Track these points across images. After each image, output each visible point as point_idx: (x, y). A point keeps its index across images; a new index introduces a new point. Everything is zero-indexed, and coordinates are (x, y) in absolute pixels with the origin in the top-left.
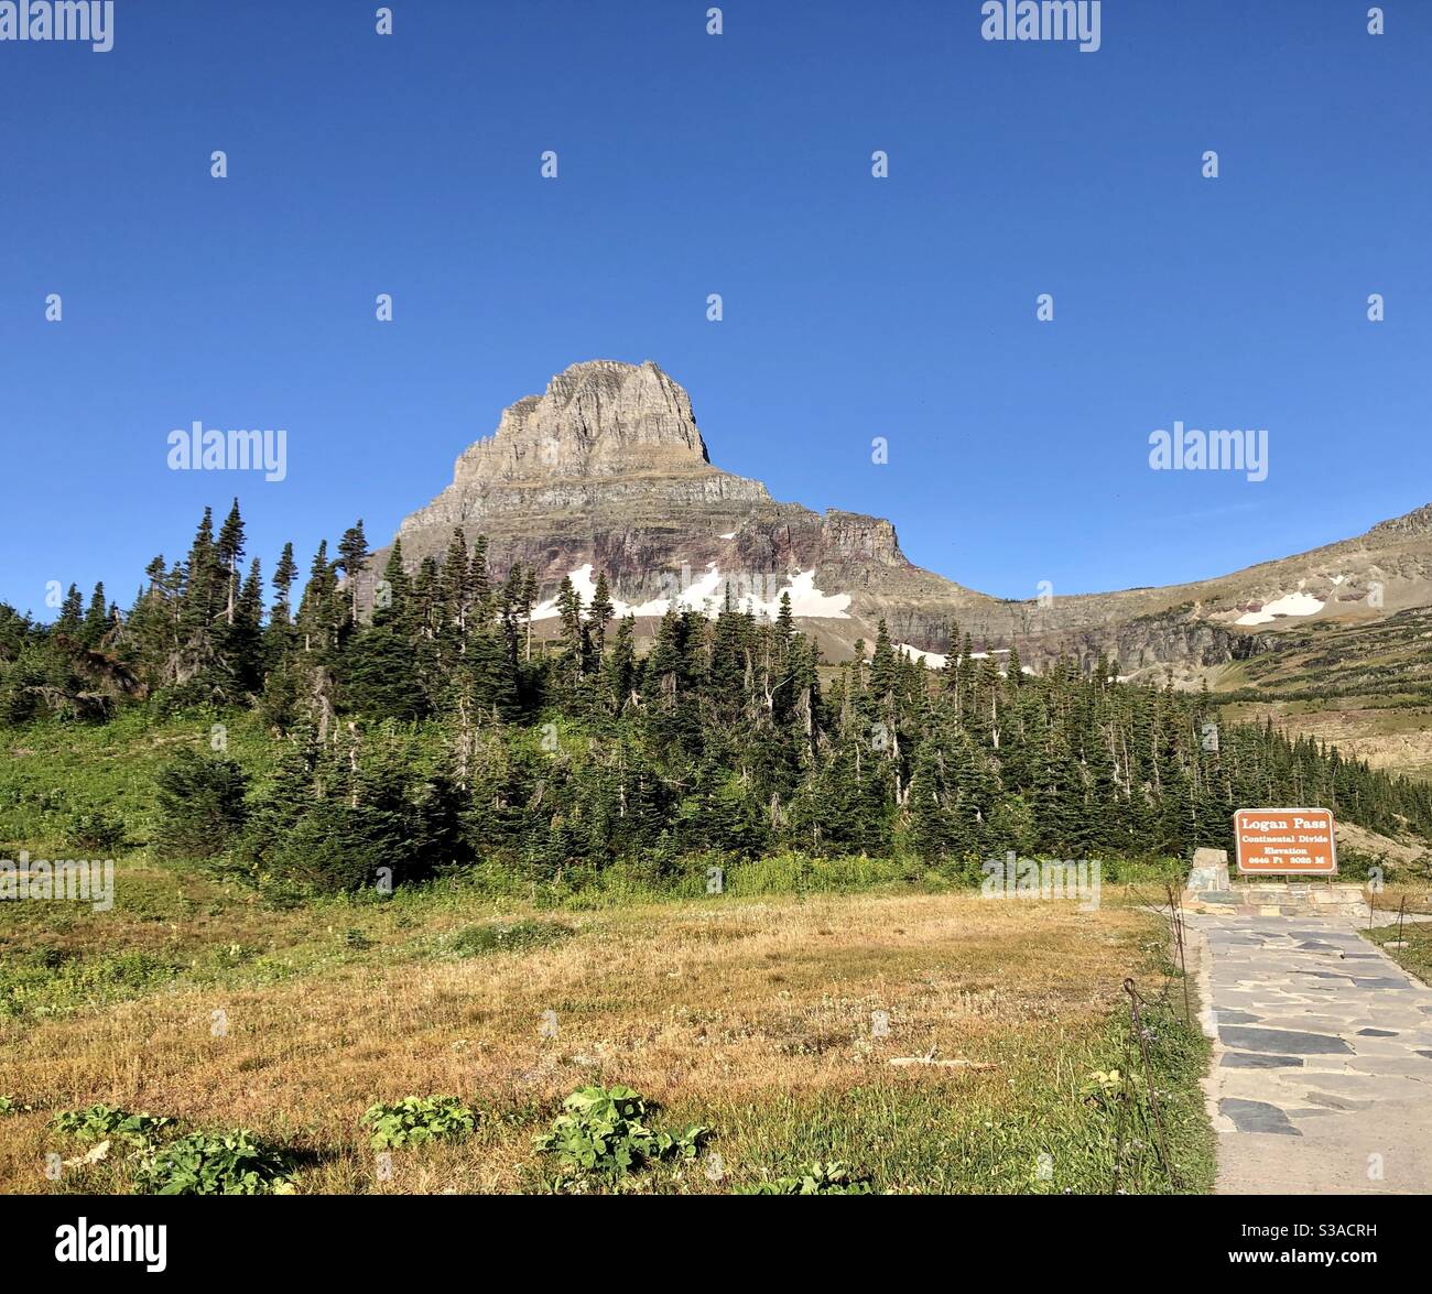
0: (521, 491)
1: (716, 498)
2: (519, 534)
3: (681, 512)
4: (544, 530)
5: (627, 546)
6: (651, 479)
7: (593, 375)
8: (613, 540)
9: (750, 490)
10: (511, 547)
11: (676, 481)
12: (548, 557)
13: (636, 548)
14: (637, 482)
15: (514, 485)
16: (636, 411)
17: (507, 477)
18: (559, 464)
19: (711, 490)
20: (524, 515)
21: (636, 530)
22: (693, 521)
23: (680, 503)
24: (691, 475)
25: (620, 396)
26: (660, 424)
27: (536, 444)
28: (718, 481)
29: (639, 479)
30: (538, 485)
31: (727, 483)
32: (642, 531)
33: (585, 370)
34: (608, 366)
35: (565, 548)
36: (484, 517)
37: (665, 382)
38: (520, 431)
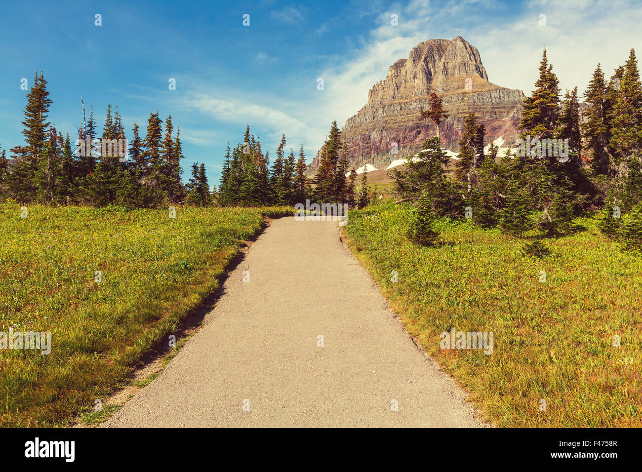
0: (400, 104)
1: (498, 101)
2: (402, 124)
3: (480, 108)
4: (413, 121)
5: (455, 126)
6: (464, 93)
7: (431, 47)
8: (447, 124)
9: (515, 95)
10: (398, 130)
11: (477, 93)
12: (416, 134)
13: (460, 127)
14: (457, 95)
15: (396, 101)
16: (454, 62)
17: (393, 97)
18: (417, 89)
19: (495, 97)
20: (403, 115)
21: (459, 118)
22: (487, 112)
23: (480, 104)
24: (484, 90)
25: (446, 55)
26: (466, 66)
27: (406, 82)
28: (498, 91)
29: (458, 94)
30: (408, 101)
31: (503, 93)
32: (462, 119)
33: (426, 44)
34: (438, 42)
35: (424, 129)
36: (384, 117)
37: (467, 45)
38: (398, 76)
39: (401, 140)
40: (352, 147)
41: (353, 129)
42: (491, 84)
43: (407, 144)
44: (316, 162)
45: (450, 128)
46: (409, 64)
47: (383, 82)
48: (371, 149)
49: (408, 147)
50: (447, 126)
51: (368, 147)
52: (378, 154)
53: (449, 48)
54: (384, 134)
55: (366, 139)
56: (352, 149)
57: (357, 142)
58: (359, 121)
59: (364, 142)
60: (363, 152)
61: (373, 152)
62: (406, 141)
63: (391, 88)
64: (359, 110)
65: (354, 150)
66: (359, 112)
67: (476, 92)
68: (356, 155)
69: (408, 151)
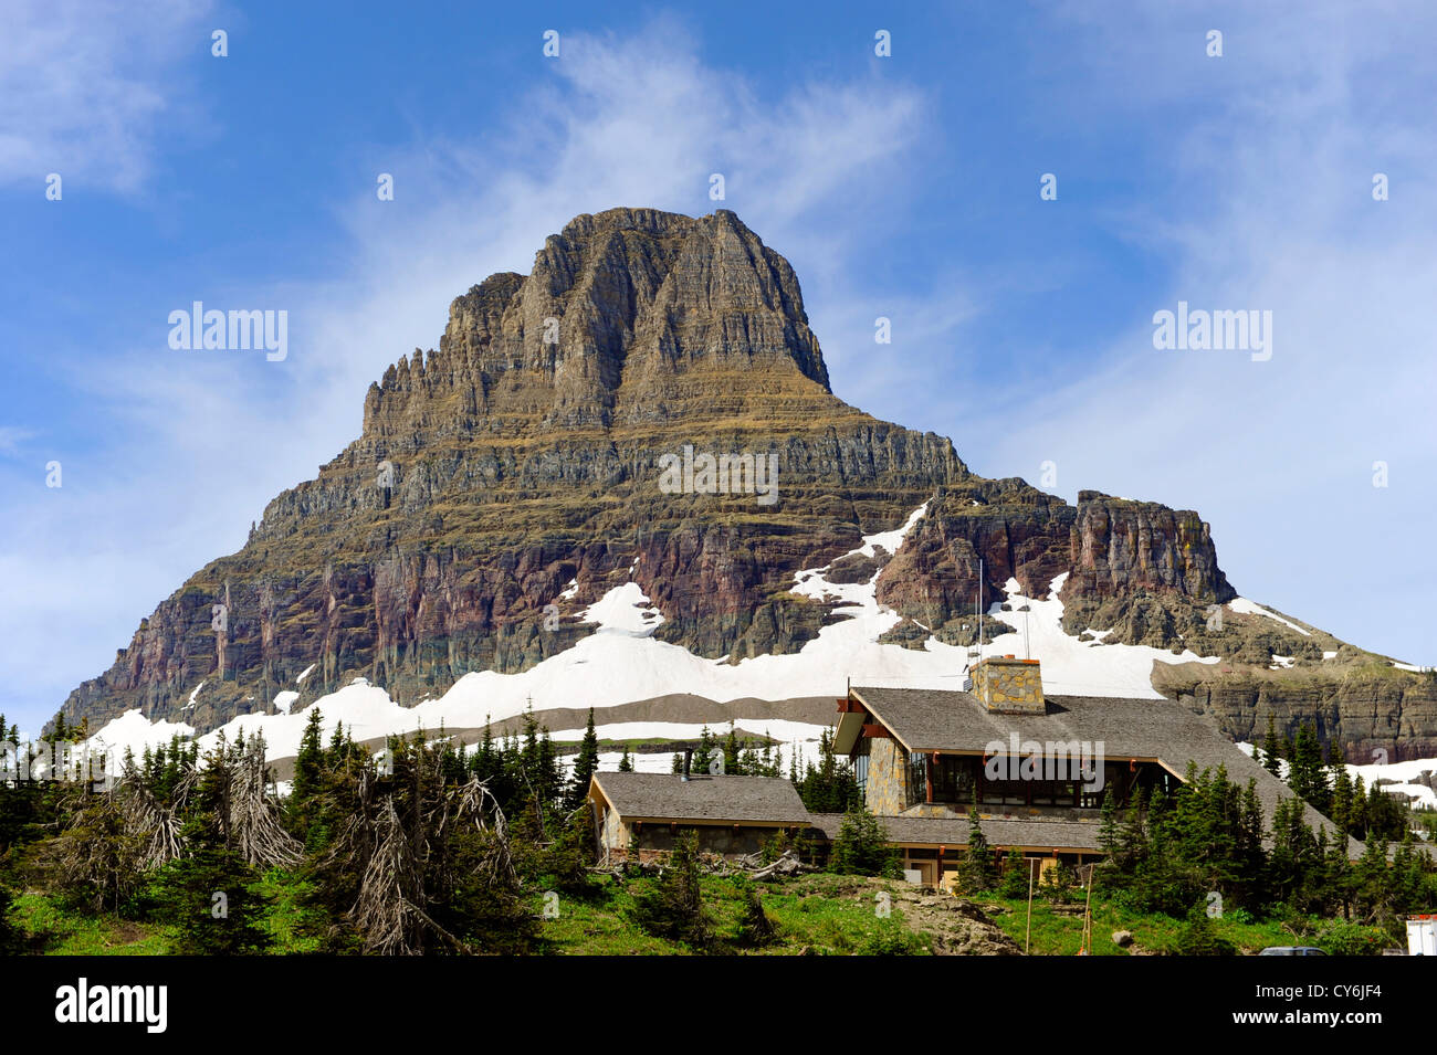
0: (496, 453)
1: (863, 469)
2: (501, 535)
3: (800, 494)
4: (546, 526)
5: (704, 558)
6: (739, 431)
7: (619, 237)
8: (677, 545)
9: (925, 453)
10: (484, 558)
11: (786, 436)
12: (556, 577)
13: (724, 563)
14: (714, 438)
15: (483, 441)
16: (704, 305)
17: (468, 426)
18: (564, 403)
19: (853, 453)
20: (505, 498)
21: (722, 529)
22: (823, 512)
23: (797, 477)
24: (814, 425)
25: (673, 277)
26: (751, 327)
27: (518, 366)
28: (864, 436)
29: (718, 433)
30: (527, 442)
31: (882, 440)
32: (733, 532)
33: (601, 225)
34: (643, 219)
35: (587, 561)
36: (431, 503)
37: (756, 249)
38: (486, 341)
39: (499, 598)
40: (293, 615)
41: (298, 536)
42: (840, 404)
43: (520, 617)
44: (132, 665)
45: (688, 564)
46: (532, 299)
47: (425, 357)
48: (374, 627)
49: (527, 626)
50: (678, 555)
51: (359, 620)
52: (402, 648)
53: (688, 249)
54: (432, 571)
55: (357, 585)
56: (294, 620)
57: (314, 595)
58: (325, 506)
59: (344, 596)
60: (341, 637)
61: (382, 638)
62: (519, 603)
63: (458, 385)
64: (326, 462)
65: (305, 628)
66: (323, 468)
67: (785, 431)
68: (307, 645)
69: (524, 643)
